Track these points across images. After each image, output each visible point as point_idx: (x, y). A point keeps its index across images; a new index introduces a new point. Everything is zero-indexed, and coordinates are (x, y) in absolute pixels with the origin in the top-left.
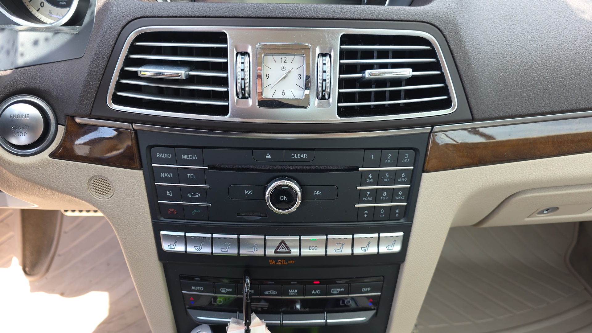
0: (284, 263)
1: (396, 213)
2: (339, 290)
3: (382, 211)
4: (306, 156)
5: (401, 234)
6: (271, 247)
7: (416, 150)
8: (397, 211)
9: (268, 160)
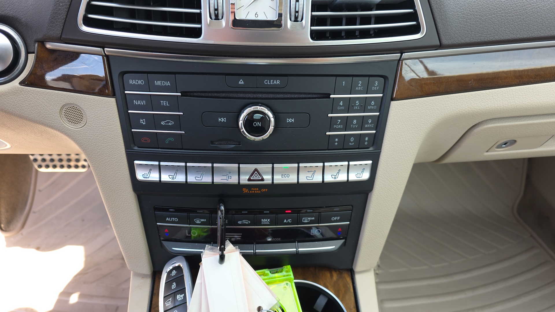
0: (257, 191)
1: (365, 141)
2: (309, 219)
3: (352, 139)
4: (278, 82)
5: (370, 162)
6: (245, 175)
7: (385, 78)
8: (367, 139)
9: (241, 86)
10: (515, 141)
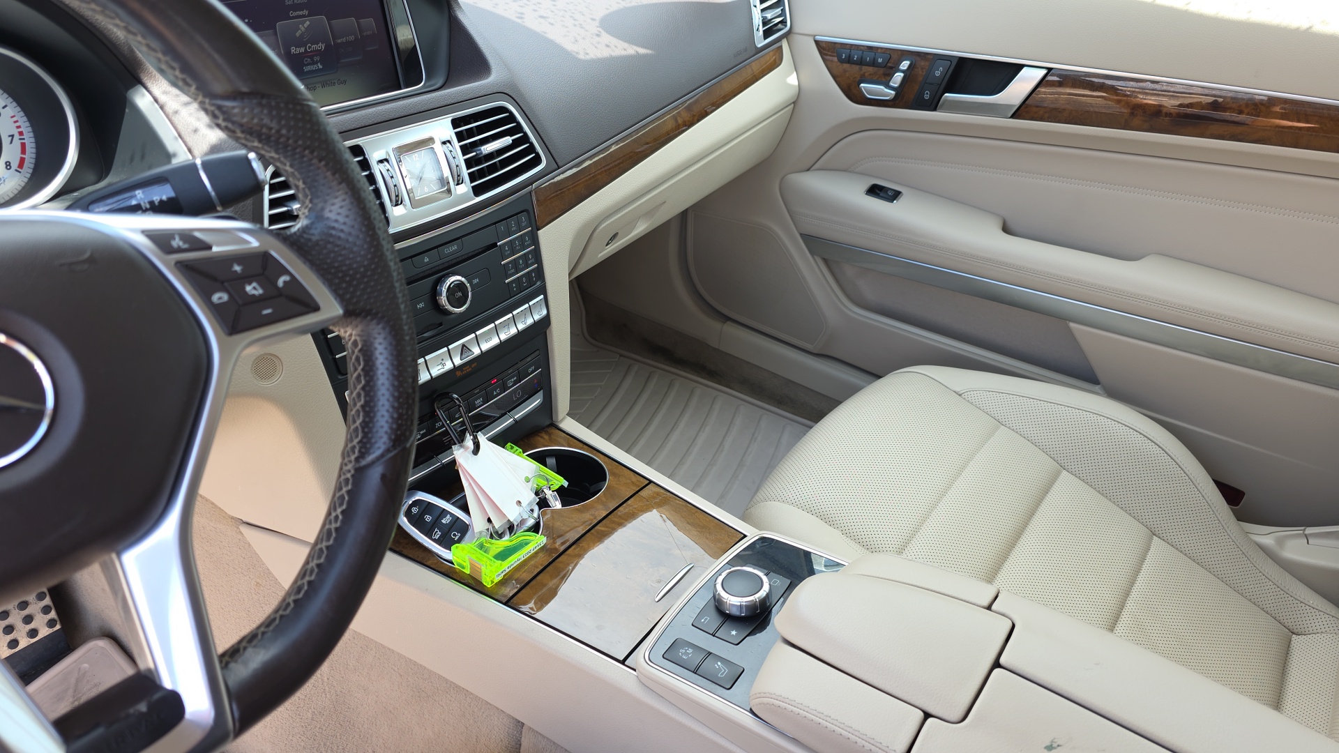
0: (468, 369)
1: (533, 277)
2: (513, 380)
3: (524, 280)
4: (455, 247)
5: (542, 297)
6: (456, 356)
7: (526, 211)
8: (533, 274)
9: (428, 264)
10: (617, 233)
